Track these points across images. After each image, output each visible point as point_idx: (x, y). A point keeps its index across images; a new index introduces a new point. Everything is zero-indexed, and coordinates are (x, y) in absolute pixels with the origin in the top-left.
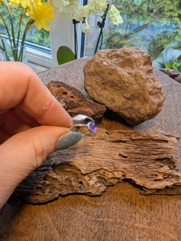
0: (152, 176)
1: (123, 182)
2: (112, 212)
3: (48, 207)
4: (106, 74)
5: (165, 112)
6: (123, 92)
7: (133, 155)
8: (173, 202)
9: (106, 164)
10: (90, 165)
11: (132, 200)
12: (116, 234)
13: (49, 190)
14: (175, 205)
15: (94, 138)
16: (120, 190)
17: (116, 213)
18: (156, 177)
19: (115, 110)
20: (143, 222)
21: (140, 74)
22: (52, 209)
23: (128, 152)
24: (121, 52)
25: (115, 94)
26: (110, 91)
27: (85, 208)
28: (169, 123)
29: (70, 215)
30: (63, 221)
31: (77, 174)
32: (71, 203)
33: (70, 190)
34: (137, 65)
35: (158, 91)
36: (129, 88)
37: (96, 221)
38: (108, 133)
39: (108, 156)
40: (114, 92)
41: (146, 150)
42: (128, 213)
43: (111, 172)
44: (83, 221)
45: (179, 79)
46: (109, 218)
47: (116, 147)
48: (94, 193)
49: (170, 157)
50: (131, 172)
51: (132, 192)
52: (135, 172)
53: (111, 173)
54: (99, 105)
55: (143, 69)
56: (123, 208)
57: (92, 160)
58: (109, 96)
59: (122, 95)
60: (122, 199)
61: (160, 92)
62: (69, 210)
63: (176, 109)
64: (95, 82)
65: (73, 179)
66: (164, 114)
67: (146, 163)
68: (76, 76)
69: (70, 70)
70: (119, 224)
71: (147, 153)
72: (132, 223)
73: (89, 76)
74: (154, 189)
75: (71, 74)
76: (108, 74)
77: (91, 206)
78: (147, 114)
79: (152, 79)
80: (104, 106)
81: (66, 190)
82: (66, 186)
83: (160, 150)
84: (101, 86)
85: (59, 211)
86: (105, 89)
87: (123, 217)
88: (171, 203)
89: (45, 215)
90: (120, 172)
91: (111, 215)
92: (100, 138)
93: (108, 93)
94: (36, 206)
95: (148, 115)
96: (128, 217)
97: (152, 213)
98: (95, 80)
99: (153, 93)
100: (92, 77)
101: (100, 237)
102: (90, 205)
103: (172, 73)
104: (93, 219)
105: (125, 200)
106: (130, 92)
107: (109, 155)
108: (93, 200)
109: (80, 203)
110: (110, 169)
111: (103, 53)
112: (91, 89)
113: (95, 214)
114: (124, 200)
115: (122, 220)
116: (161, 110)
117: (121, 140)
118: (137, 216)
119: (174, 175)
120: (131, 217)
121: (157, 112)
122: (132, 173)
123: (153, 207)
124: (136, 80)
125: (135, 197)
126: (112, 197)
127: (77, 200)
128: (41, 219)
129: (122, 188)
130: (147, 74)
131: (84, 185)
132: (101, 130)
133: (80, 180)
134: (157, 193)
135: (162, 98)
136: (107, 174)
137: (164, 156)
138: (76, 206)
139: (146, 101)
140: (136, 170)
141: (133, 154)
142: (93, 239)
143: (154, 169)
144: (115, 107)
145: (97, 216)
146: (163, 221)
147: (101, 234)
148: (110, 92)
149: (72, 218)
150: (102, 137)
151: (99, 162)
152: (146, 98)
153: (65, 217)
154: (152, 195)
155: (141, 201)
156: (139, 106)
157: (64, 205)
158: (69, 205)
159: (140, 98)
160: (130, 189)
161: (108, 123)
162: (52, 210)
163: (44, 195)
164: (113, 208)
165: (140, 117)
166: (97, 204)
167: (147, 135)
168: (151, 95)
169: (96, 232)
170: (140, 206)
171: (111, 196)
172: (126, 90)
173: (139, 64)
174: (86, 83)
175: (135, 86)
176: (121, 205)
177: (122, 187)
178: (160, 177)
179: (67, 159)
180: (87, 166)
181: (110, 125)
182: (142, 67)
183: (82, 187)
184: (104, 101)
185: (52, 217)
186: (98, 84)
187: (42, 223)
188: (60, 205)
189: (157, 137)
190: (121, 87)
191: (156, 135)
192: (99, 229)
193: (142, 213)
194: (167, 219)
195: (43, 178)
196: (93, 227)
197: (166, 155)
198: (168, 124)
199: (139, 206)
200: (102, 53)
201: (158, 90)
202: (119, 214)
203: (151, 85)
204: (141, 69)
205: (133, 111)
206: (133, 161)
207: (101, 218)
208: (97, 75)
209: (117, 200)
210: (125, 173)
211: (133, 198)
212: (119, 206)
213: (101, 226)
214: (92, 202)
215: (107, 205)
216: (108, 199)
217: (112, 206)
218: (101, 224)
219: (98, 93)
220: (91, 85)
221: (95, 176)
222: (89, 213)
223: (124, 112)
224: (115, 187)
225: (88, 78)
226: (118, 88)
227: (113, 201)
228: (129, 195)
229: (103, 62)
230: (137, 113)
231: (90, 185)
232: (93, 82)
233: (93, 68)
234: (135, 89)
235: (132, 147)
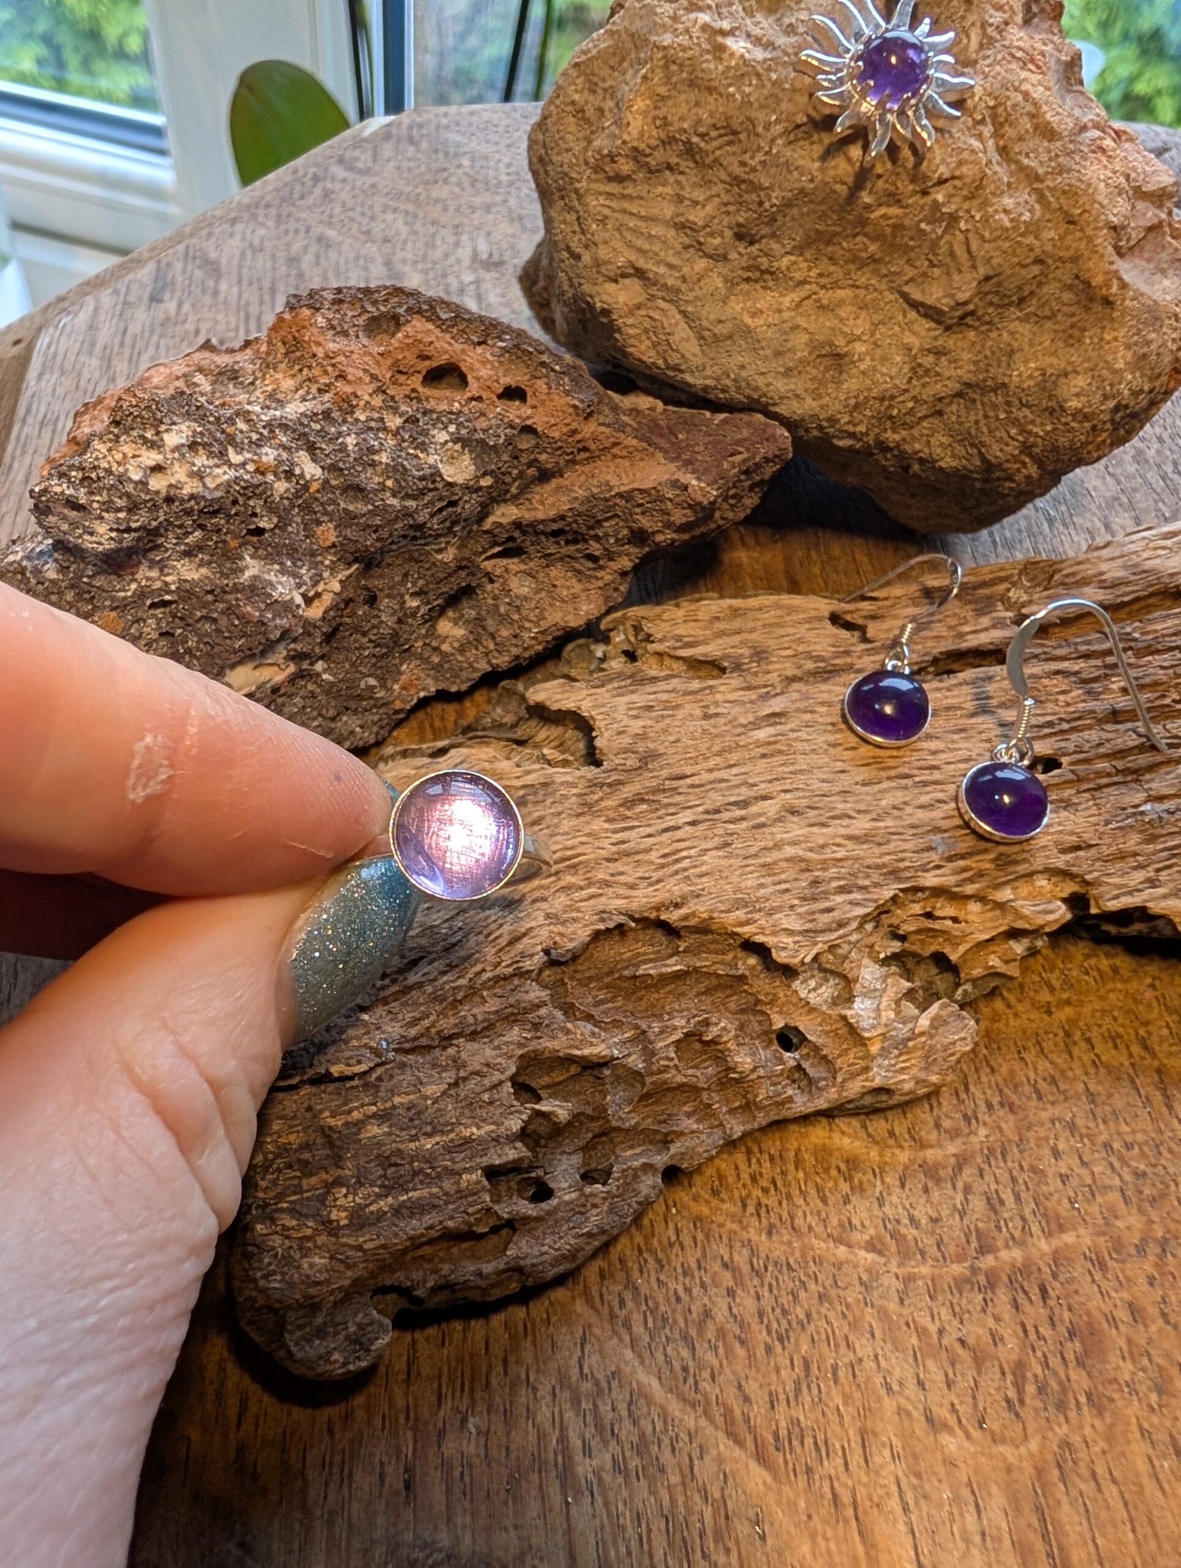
2: (1064, 1178)
3: (595, 1290)
4: (773, 141)
6: (911, 273)
7: (1094, 735)
9: (930, 849)
10: (816, 891)
11: (1154, 1055)
12: (1153, 1329)
13: (576, 1159)
15: (761, 680)
16: (1049, 1013)
17: (1088, 1180)
19: (852, 435)
21: (1026, 95)
23: (1050, 724)
25: (841, 303)
26: (802, 283)
27: (861, 1210)
30: (751, 1356)
31: (742, 979)
32: (751, 1209)
33: (731, 1112)
34: (984, 25)
35: (1163, 216)
36: (962, 224)
37: (982, 1280)
38: (848, 617)
39: (925, 784)
40: (835, 285)
41: (1161, 676)
42: (1170, 1151)
43: (981, 899)
44: (893, 1306)
46: (1062, 1228)
47: (948, 709)
48: (907, 1087)
50: (1122, 856)
51: (1135, 1000)
52: (1155, 853)
53: (974, 907)
54: (719, 425)
55: (1031, 59)
56: (1125, 1128)
57: (823, 847)
58: (796, 327)
59: (905, 296)
60: (1092, 1070)
61: (1170, 224)
62: (759, 1264)
64: (672, 234)
65: (723, 1027)
68: (379, 260)
70: (1141, 1250)
73: (610, 195)
75: (333, 255)
76: (786, 132)
77: (903, 1186)
79: (1104, 132)
81: (698, 1121)
82: (691, 1090)
84: (725, 258)
85: (688, 1290)
86: (762, 276)
89: (592, 1360)
90: (1042, 882)
91: (1066, 1203)
92: (810, 665)
93: (787, 301)
95: (1119, 415)
98: (670, 210)
99: (1130, 237)
100: (642, 189)
101: (1061, 1384)
102: (892, 1179)
104: (958, 1269)
105: (1107, 1066)
106: (972, 258)
107: (926, 776)
108: (891, 1133)
109: (812, 1192)
110: (971, 880)
112: (642, 298)
113: (953, 1229)
114: (1102, 1071)
117: (964, 645)
122: (1132, 862)
124: (1006, 150)
125: (1169, 1027)
126: (1012, 1072)
127: (783, 1173)
128: (576, 1401)
129: (1052, 989)
130: (1062, 96)
131: (816, 1048)
133: (779, 1023)
136: (949, 923)
138: (792, 1218)
139: (1097, 307)
140: (1153, 839)
141: (1089, 727)
142: (1017, 1415)
144: (857, 406)
145: (974, 1244)
147: (1055, 1362)
148: (796, 296)
149: (808, 1315)
150: (820, 659)
151: (877, 851)
152: (1098, 280)
153: (755, 1327)
156: (1048, 360)
157: (700, 1236)
158: (744, 1228)
159: (1046, 290)
160: (1113, 980)
161: (768, 557)
162: (630, 1304)
163: (556, 1209)
164: (1056, 1154)
166: (930, 1154)
167: (1125, 567)
168: (1120, 251)
169: (1014, 1357)
171: (1004, 1070)
172: (934, 245)
173: (996, 18)
174: (586, 259)
175: (1008, 202)
176: (1098, 1112)
177: (1056, 984)
179: (632, 887)
180: (804, 899)
181: (781, 566)
182: (1018, 37)
183: (806, 1065)
184: (761, 381)
185: (660, 1357)
186: (700, 247)
187: (599, 1427)
188: (671, 1245)
190: (897, 227)
192: (1025, 1331)
195: (508, 1088)
196: (980, 1331)
201: (1160, 208)
202: (1117, 1181)
203: (1115, 172)
204: (1019, 54)
205: (991, 413)
206: (1109, 775)
207: (1007, 1246)
208: (685, 164)
209: (1062, 1086)
210: (1088, 877)
211: (1155, 1038)
212: (1092, 1125)
213: (1030, 1301)
214: (897, 1151)
215: (1009, 1141)
216: (995, 1100)
217: (1047, 1139)
218: (1026, 1293)
219: (705, 323)
220: (641, 263)
221: (869, 956)
222: (904, 1237)
223: (913, 438)
224: (1004, 999)
225: (606, 212)
226: (866, 249)
227: (1034, 1103)
228: (1121, 1030)
229: (720, 39)
230: (1033, 422)
231: (867, 1035)
232: (650, 237)
233: (644, 114)
234: (1008, 224)
235: (1061, 683)
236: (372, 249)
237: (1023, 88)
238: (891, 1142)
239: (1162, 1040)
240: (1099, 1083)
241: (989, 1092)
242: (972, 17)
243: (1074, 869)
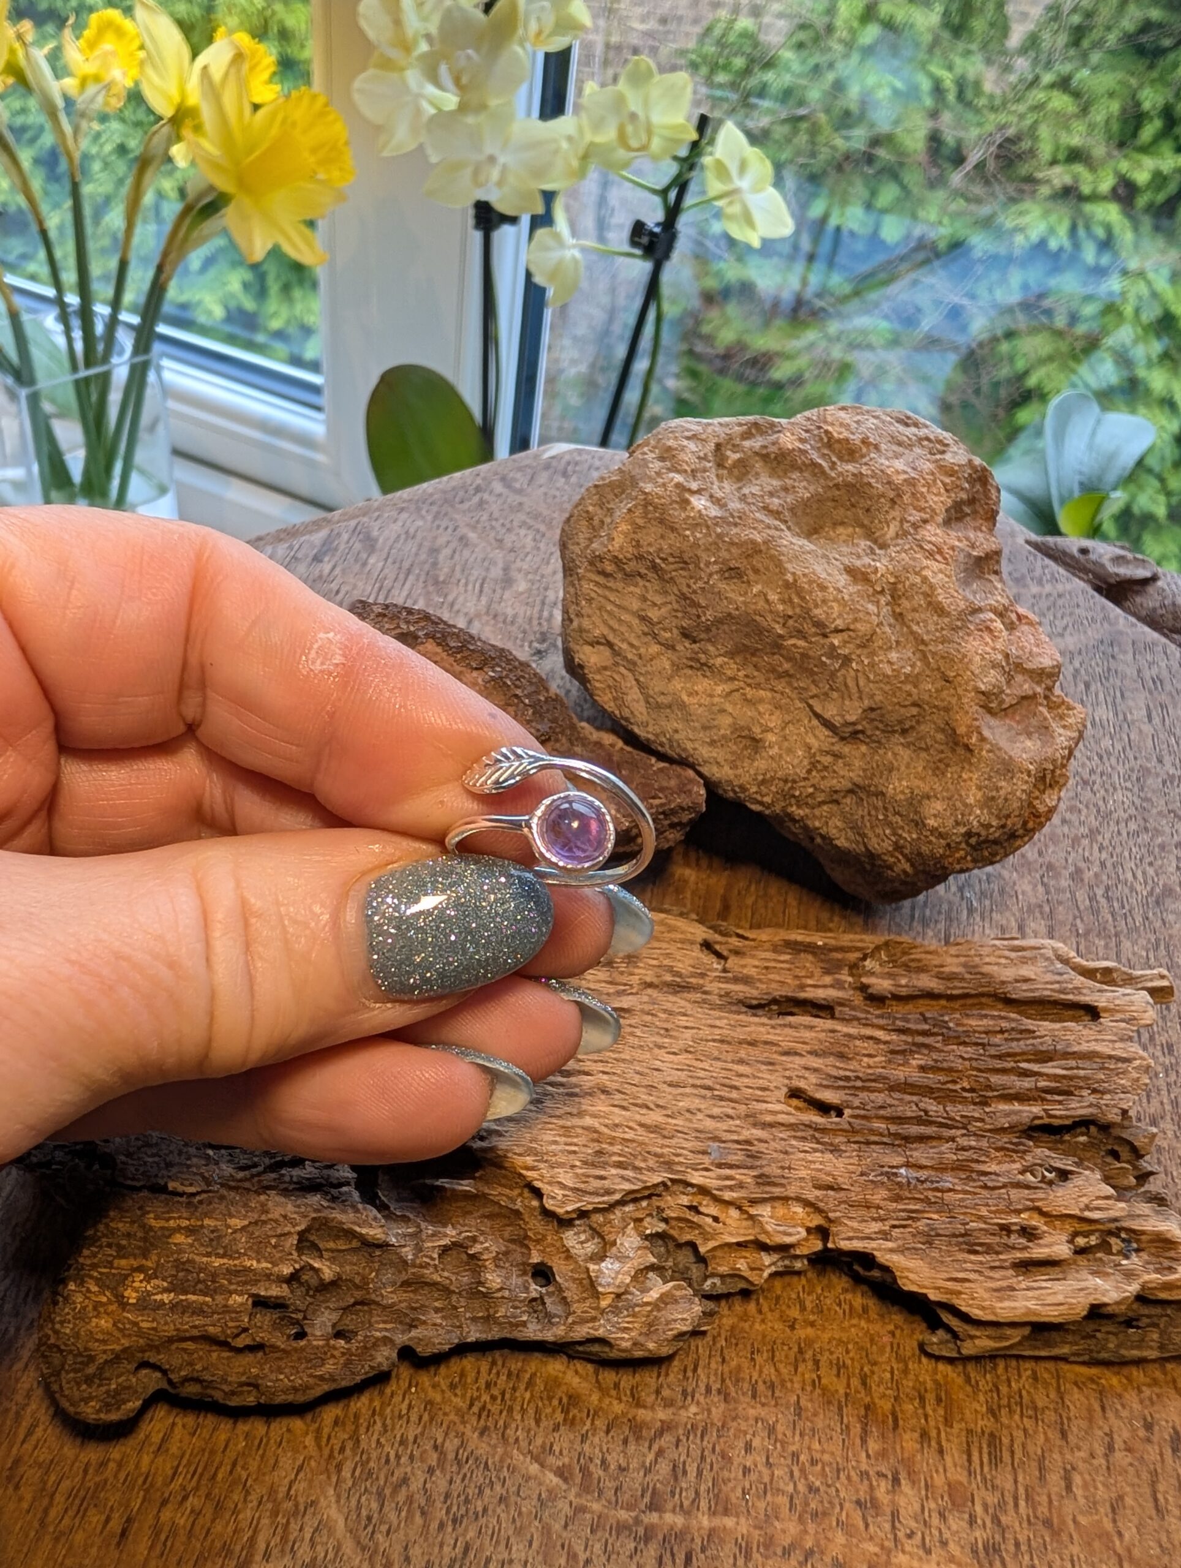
0: (1005, 1240)
1: (810, 1274)
2: (746, 1471)
3: (326, 1431)
4: (711, 575)
5: (1073, 818)
6: (814, 690)
7: (880, 1098)
8: (1136, 1406)
9: (704, 1153)
10: (599, 1159)
11: (868, 1392)
13: (335, 1316)
14: (1149, 1427)
15: (624, 979)
16: (792, 1327)
17: (766, 1479)
18: (1026, 1248)
19: (761, 803)
20: (944, 1544)
21: (925, 579)
22: (349, 1445)
23: (847, 1079)
24: (802, 440)
25: (761, 700)
26: (732, 679)
27: (564, 1440)
28: (1100, 892)
29: (471, 1491)
30: (426, 1526)
31: (517, 1213)
32: (475, 1409)
33: (474, 1319)
34: (903, 520)
35: (1039, 690)
36: (854, 665)
37: (641, 1531)
38: (717, 947)
39: (721, 1098)
40: (758, 686)
41: (959, 1064)
42: (849, 1478)
43: (739, 1208)
44: (557, 1527)
45: (1154, 610)
46: (726, 1512)
47: (766, 1043)
48: (625, 1345)
49: (1113, 1116)
50: (868, 1206)
51: (872, 1340)
52: (895, 1211)
53: (734, 1213)
54: (661, 770)
55: (940, 551)
56: (816, 1446)
57: (617, 1125)
58: (722, 711)
59: (810, 707)
60: (809, 1388)
61: (1046, 697)
62: (463, 1455)
63: (1138, 802)
64: (635, 622)
65: (488, 1246)
66: (1066, 829)
67: (964, 1149)
68: (500, 565)
69: (463, 530)
70: (787, 1552)
71: (966, 1085)
72: (873, 1548)
73: (597, 584)
74: (1013, 1325)
75: (466, 553)
76: (720, 572)
77: (608, 1432)
78: (969, 834)
79: (1001, 615)
80: (691, 773)
81: (443, 1318)
82: (446, 1291)
83: (1049, 1069)
84: (673, 648)
85: (398, 1457)
86: (701, 666)
87: (813, 1505)
88: (1125, 1413)
89: (300, 1486)
90: (798, 1210)
91: (739, 1492)
92: (668, 978)
93: (719, 689)
94: (243, 1427)
95: (973, 841)
96: (847, 1505)
97: (1005, 1480)
98: (635, 605)
99: (1002, 702)
100: (620, 585)
102: (600, 1423)
103: (1112, 569)
104: (623, 1515)
105: (824, 1390)
106: (860, 691)
107: (725, 1093)
108: (617, 1386)
109: (531, 1412)
110: (731, 1188)
111: (688, 438)
112: (609, 663)
113: (635, 1480)
114: (818, 1391)
115: (811, 1527)
116: (1052, 810)
117: (802, 995)
118: (909, 1498)
119: (1143, 1233)
120: (868, 1506)
121: (1030, 825)
122: (873, 1213)
123: (1006, 1441)
124: (899, 617)
125: (892, 1373)
126: (739, 1368)
127: (514, 1389)
128: (275, 1513)
129: (803, 1309)
130: (966, 583)
131: (560, 1290)
132: (672, 929)
133: (536, 1259)
134: (1036, 1348)
135: (1062, 737)
136: (709, 1220)
137: (1079, 1107)
138: (505, 1427)
139: (961, 751)
140: (897, 1199)
141: (879, 1091)
143: (1015, 1194)
144: (763, 782)
145: (647, 1499)
146: (1075, 1536)
148: (727, 687)
149: (485, 1510)
150: (678, 974)
151: (660, 1141)
152: (961, 730)
153: (438, 1504)
154: (1001, 1364)
155: (930, 1397)
156: (917, 782)
157: (426, 1417)
158: (464, 1423)
159: (923, 728)
160: (860, 1317)
161: (713, 880)
162: (348, 1452)
163: (303, 1349)
164: (748, 1448)
165: (925, 849)
166: (642, 1414)
167: (965, 965)
168: (990, 711)
170: (924, 1435)
171: (734, 1364)
172: (833, 674)
173: (915, 516)
174: (575, 624)
175: (894, 656)
176: (800, 1425)
177: (809, 1305)
178: (1056, 1245)
180: (585, 1163)
181: (722, 891)
182: (933, 533)
183: (548, 1300)
184: (689, 746)
185: (353, 1502)
186: (655, 636)
187: (284, 1539)
188: (400, 1417)
189: (1026, 980)
190: (804, 656)
191: (1026, 971)
193: (939, 1480)
194: (1100, 1521)
195: (294, 1239)
197: (1092, 1099)
198: (1092, 898)
199: (916, 1435)
200: (685, 443)
201: (1039, 683)
202: (790, 1488)
203: (994, 649)
204: (928, 547)
205: (873, 813)
206: (881, 1135)
207: (674, 1511)
208: (651, 575)
209: (777, 1393)
210: (831, 1215)
211: (876, 1378)
212: (789, 1433)
213: (674, 1562)
214: (615, 1402)
215: (712, 1424)
216: (716, 1386)
217: (745, 1433)
218: (673, 1555)
219: (651, 692)
220: (611, 638)
221: (635, 1228)
222: (590, 1474)
223: (814, 816)
224: (758, 1303)
225: (593, 595)
226: (781, 665)
227: (748, 1399)
228: (849, 1362)
229: (687, 495)
230: (902, 828)
231: (600, 1289)
232: (620, 620)
233: (626, 535)
234: (890, 673)
235: (869, 1047)
236: (498, 555)
237: (924, 573)
238: (613, 1393)
239: (881, 1381)
240: (811, 1400)
241: (712, 1378)
242: (896, 513)
243: (821, 1205)
